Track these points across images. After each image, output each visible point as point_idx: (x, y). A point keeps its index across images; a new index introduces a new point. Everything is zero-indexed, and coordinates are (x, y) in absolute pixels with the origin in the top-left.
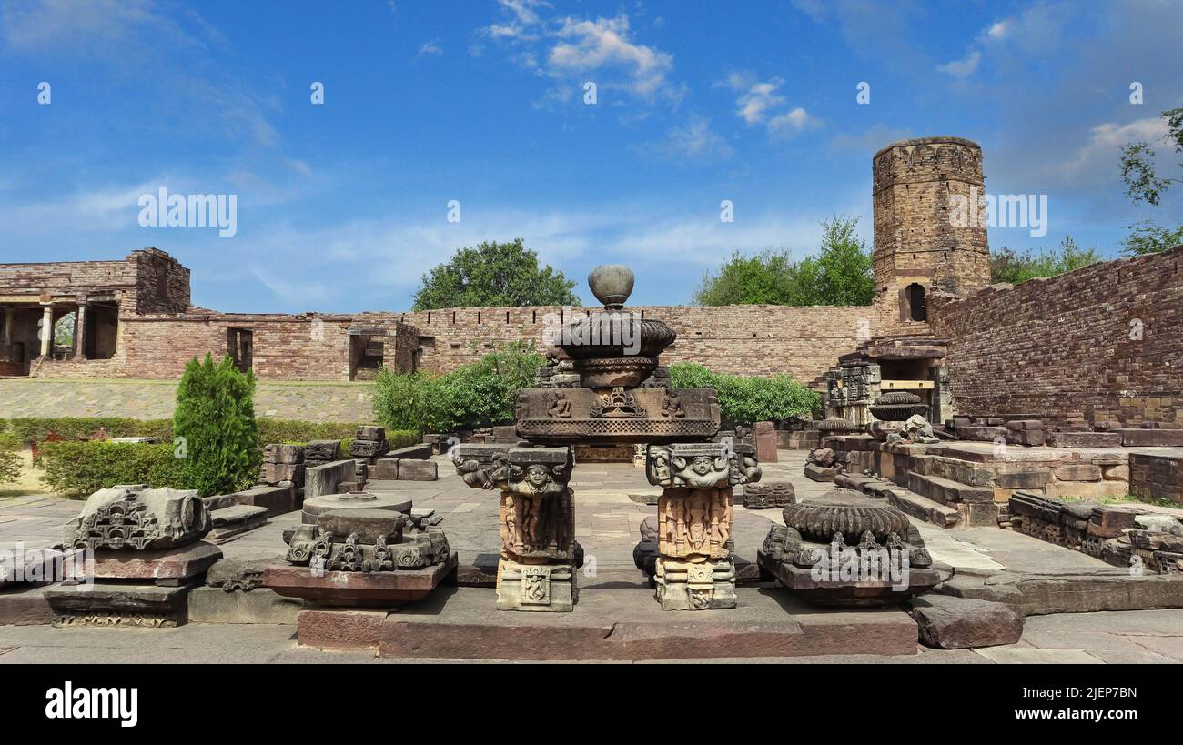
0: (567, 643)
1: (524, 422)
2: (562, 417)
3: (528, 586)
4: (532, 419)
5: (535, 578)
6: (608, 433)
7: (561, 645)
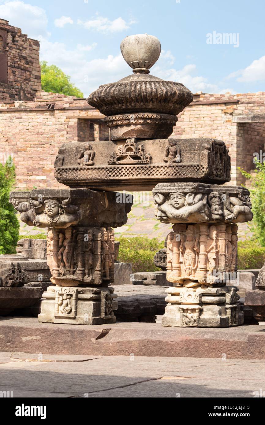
0: (70, 341)
1: (59, 169)
2: (86, 165)
3: (60, 302)
4: (64, 167)
5: (65, 296)
6: (119, 178)
7: (66, 342)
